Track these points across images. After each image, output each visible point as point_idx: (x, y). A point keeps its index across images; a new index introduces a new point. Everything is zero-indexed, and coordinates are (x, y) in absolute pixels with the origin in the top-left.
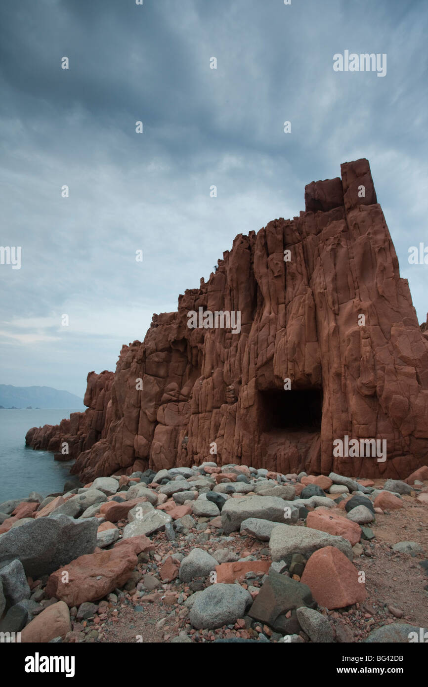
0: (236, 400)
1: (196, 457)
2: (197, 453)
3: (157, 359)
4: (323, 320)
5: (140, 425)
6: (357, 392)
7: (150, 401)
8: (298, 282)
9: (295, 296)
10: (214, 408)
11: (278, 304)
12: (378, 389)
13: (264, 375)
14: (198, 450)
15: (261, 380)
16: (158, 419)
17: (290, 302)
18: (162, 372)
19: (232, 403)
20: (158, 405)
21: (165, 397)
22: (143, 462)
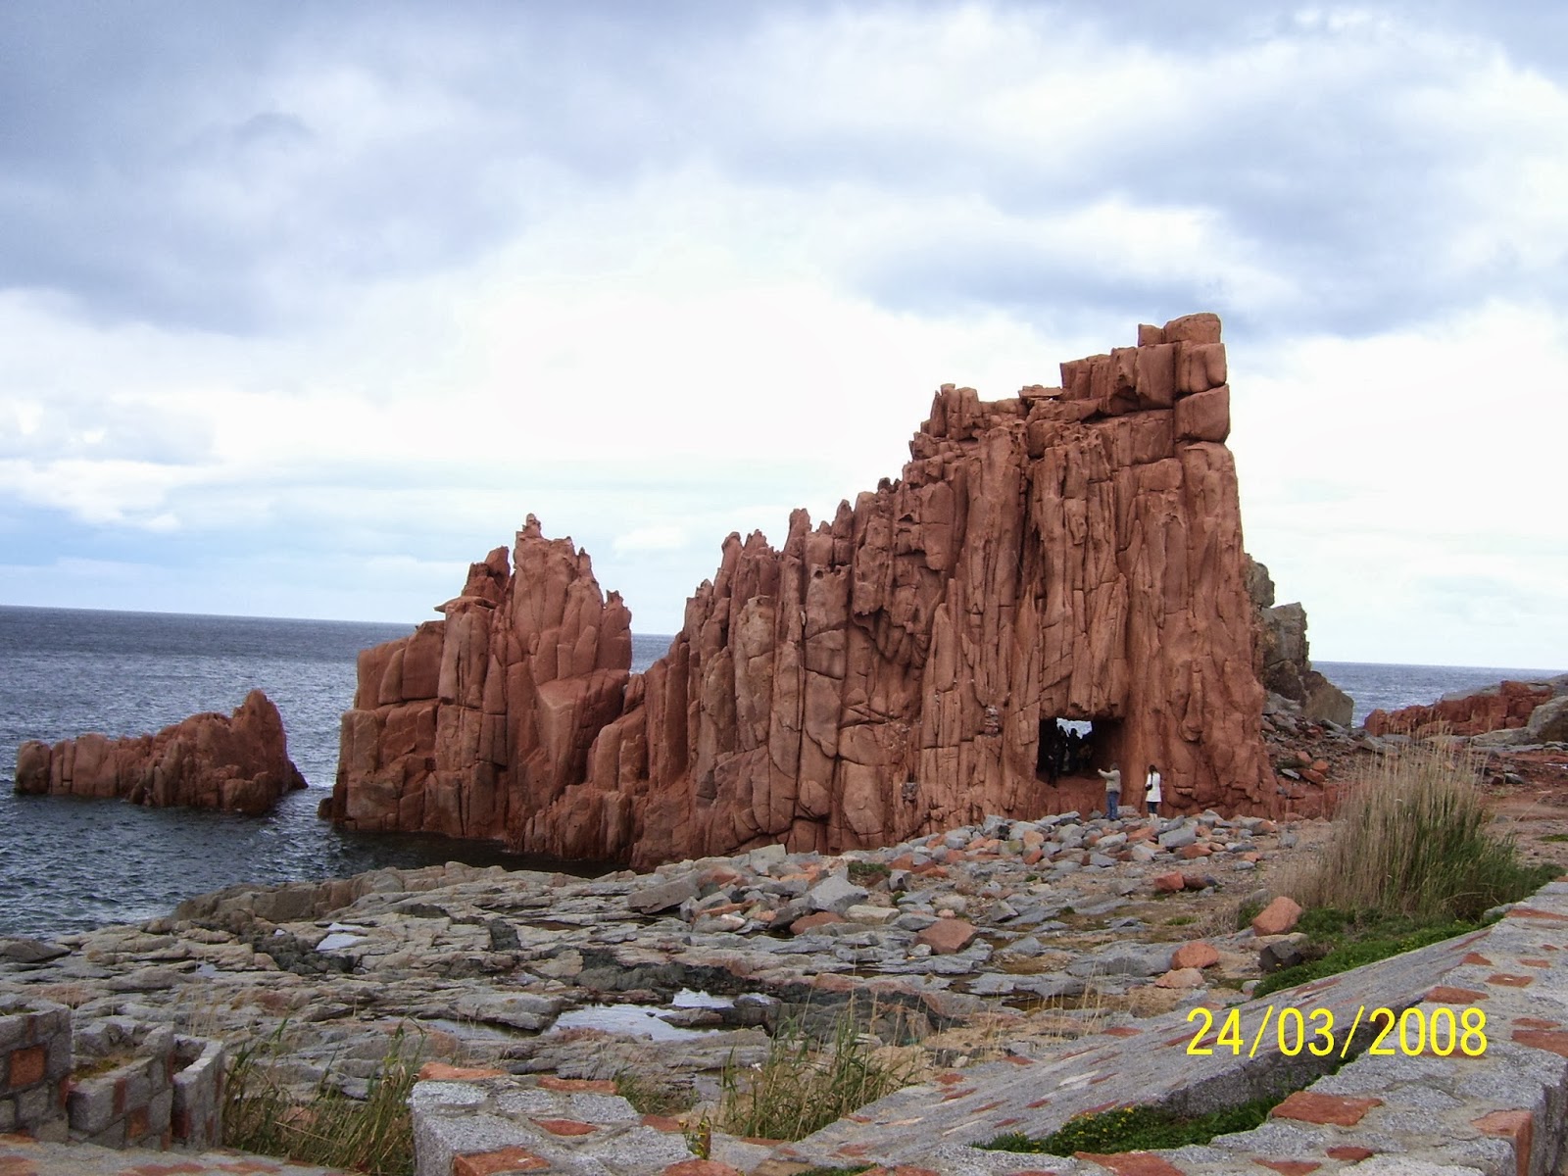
0: (1001, 730)
1: (934, 813)
2: (936, 807)
3: (831, 645)
4: (1141, 633)
5: (803, 761)
6: (1181, 736)
7: (827, 720)
8: (1103, 556)
9: (1101, 582)
10: (963, 740)
11: (1073, 589)
12: (1204, 734)
13: (1051, 699)
14: (941, 803)
15: (1047, 705)
16: (844, 752)
17: (1091, 590)
18: (838, 669)
19: (994, 735)
20: (839, 729)
21: (850, 714)
22: (813, 825)
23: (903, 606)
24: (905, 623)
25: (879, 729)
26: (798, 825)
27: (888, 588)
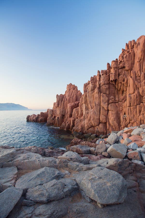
3: (105, 87)
5: (101, 111)
7: (105, 103)
10: (137, 104)
16: (109, 109)
18: (108, 92)
20: (108, 104)
21: (110, 101)
22: (103, 124)
23: (121, 78)
24: (122, 82)
25: (117, 104)
26: (100, 124)
27: (117, 75)
